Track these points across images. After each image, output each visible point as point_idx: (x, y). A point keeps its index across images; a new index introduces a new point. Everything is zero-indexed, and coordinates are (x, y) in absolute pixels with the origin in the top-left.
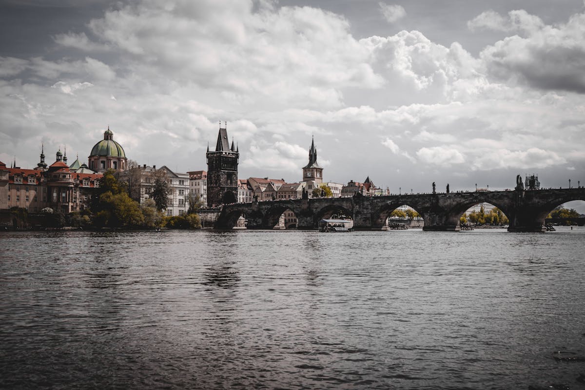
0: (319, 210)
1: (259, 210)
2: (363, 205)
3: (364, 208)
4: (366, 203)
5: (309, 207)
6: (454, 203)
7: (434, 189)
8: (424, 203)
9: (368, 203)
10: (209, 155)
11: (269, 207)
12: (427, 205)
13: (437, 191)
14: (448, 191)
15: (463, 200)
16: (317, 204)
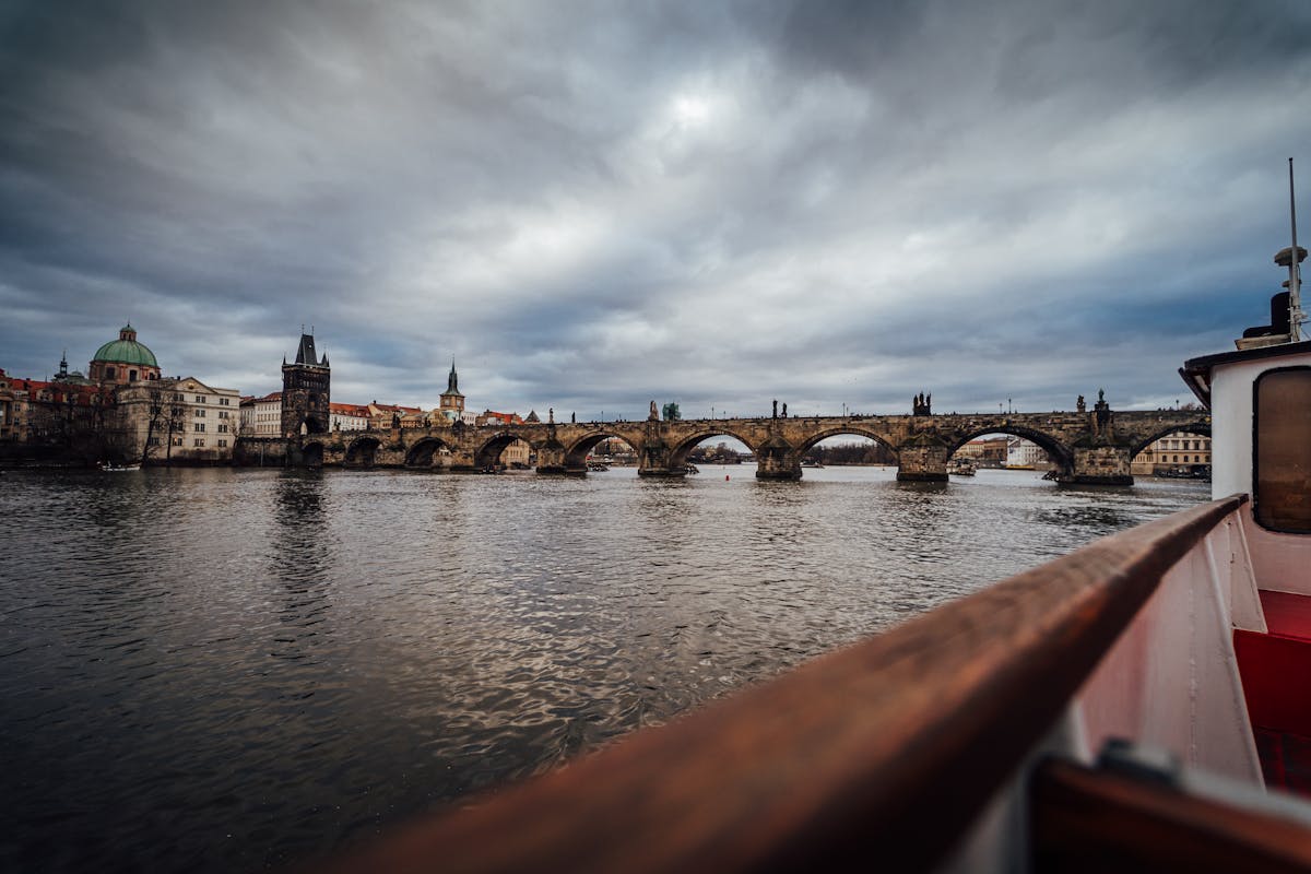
0: (413, 443)
1: (341, 441)
2: (464, 437)
3: (464, 441)
4: (467, 434)
5: (400, 440)
6: (576, 436)
7: (551, 416)
8: (539, 436)
9: (471, 434)
10: (287, 370)
11: (354, 438)
12: (543, 438)
13: (557, 420)
14: (574, 420)
15: (586, 432)
16: (410, 435)
